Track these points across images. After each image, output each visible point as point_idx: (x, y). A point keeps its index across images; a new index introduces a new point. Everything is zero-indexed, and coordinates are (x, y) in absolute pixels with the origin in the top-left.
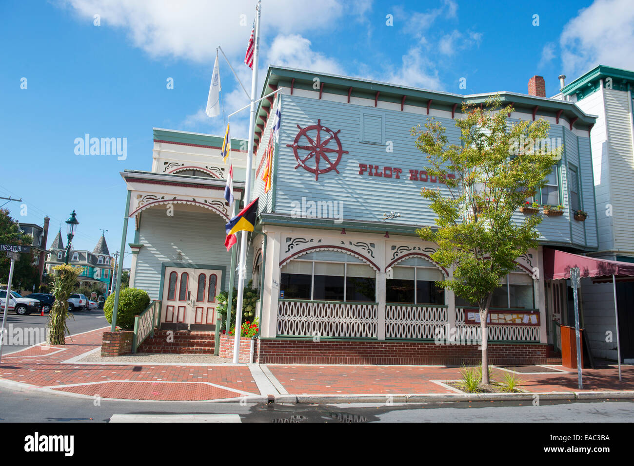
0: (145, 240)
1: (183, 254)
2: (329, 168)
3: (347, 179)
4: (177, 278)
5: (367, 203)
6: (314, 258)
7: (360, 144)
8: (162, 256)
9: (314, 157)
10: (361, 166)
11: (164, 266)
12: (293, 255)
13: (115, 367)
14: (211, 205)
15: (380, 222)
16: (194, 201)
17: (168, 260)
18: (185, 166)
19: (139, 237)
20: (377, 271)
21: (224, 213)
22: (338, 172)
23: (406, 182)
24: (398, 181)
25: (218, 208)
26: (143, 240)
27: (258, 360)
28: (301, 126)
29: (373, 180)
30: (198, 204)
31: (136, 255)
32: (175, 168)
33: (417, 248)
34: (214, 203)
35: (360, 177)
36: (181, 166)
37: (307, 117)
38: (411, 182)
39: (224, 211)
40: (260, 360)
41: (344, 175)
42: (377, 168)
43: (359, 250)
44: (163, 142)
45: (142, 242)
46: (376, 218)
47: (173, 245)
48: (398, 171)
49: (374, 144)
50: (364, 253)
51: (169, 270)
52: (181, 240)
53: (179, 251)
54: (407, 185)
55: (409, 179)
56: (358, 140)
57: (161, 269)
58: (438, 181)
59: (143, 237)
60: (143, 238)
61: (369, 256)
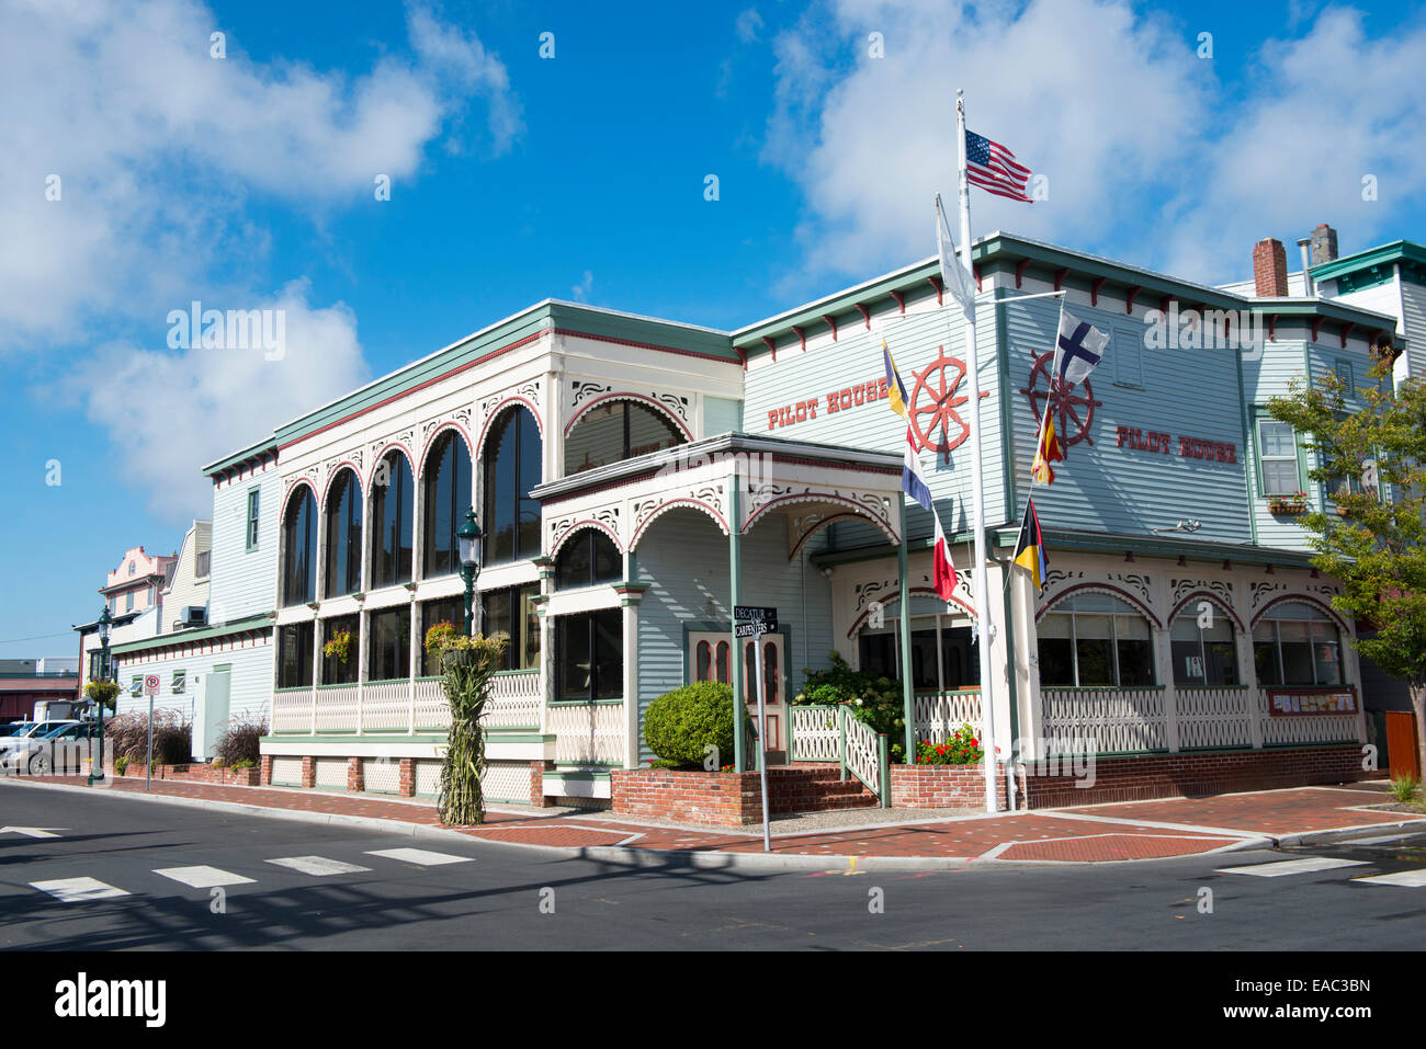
0: (648, 573)
1: (716, 602)
2: (1079, 435)
3: (1103, 456)
4: (709, 654)
5: (1131, 500)
6: (1075, 606)
7: (1114, 388)
8: (680, 608)
9: (1058, 413)
10: (1121, 431)
11: (687, 629)
12: (1050, 603)
13: (865, 835)
14: (862, 503)
15: (1152, 536)
16: (837, 496)
17: (692, 616)
18: (613, 391)
19: (636, 565)
20: (1157, 628)
21: (884, 518)
22: (1091, 443)
23: (1177, 459)
24: (1167, 457)
25: (873, 509)
26: (644, 573)
27: (1025, 802)
28: (1037, 353)
29: (1136, 456)
30: (843, 503)
31: (636, 607)
32: (595, 395)
33: (1202, 584)
34: (867, 498)
35: (1118, 451)
36: (605, 393)
37: (1040, 333)
38: (1183, 460)
39: (882, 514)
40: (1029, 803)
41: (1100, 448)
42: (1139, 433)
43: (1130, 589)
44: (568, 334)
45: (642, 577)
46: (1145, 529)
47: (696, 583)
48: (1165, 438)
49: (1131, 387)
50: (1138, 594)
51: (695, 638)
52: (710, 572)
53: (708, 595)
54: (1179, 466)
55: (1180, 454)
56: (1111, 381)
57: (681, 636)
58: (1216, 458)
59: (642, 566)
60: (642, 570)
61: (1143, 599)
